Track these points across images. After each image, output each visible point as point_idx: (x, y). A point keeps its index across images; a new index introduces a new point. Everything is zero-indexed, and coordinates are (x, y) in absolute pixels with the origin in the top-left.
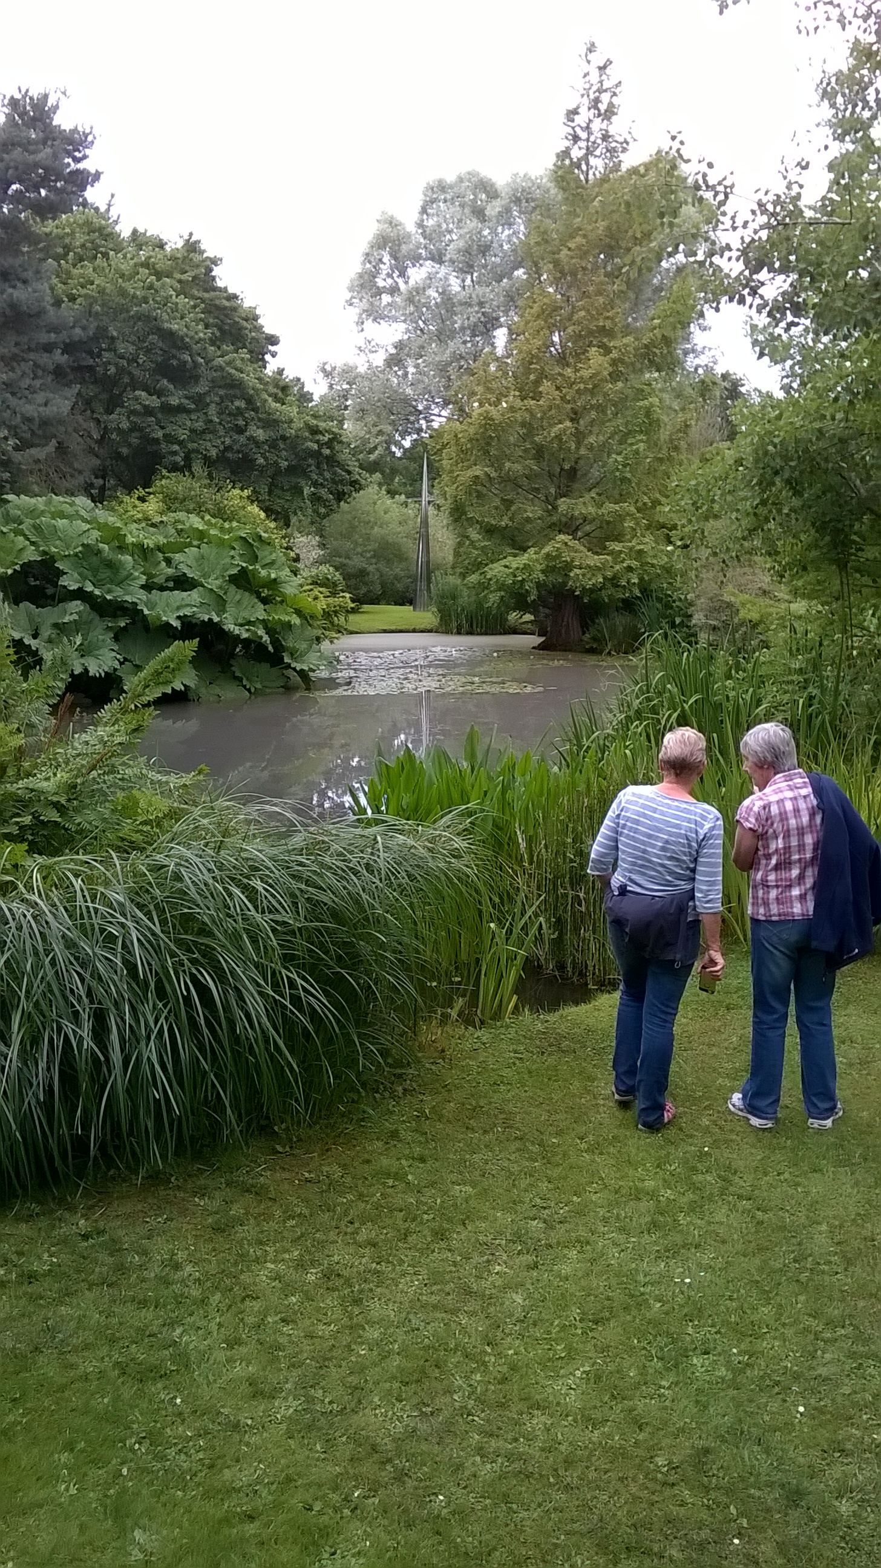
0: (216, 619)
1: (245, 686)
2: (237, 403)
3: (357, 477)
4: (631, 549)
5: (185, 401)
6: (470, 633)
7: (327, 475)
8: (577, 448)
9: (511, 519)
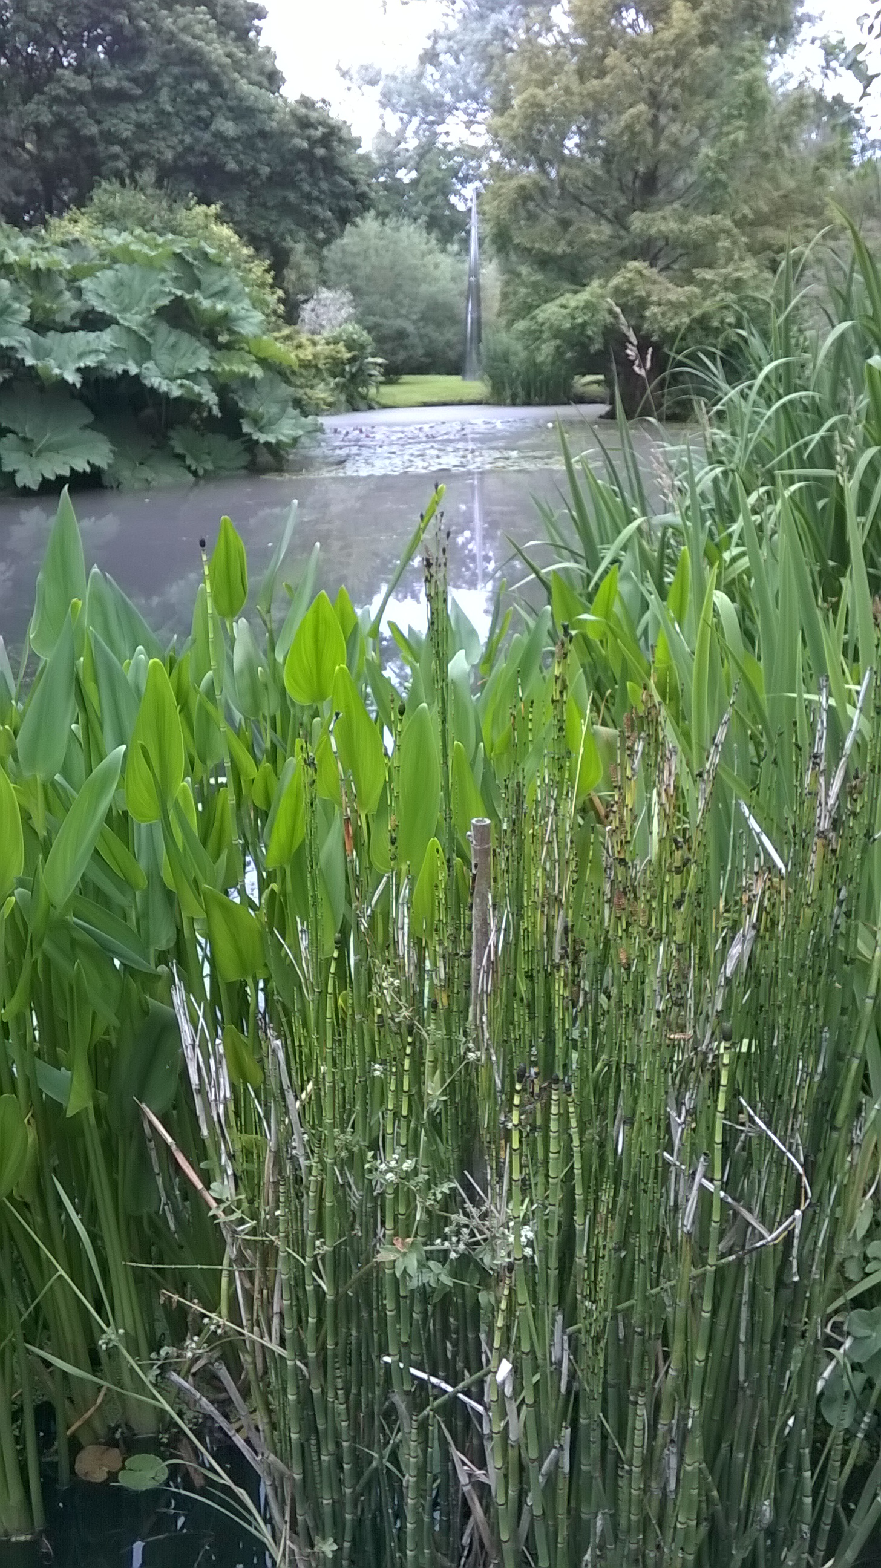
0: (134, 370)
1: (189, 468)
2: (197, 85)
3: (366, 189)
4: (726, 278)
5: (126, 84)
6: (528, 403)
7: (324, 186)
8: (656, 143)
9: (570, 244)
